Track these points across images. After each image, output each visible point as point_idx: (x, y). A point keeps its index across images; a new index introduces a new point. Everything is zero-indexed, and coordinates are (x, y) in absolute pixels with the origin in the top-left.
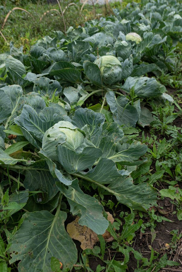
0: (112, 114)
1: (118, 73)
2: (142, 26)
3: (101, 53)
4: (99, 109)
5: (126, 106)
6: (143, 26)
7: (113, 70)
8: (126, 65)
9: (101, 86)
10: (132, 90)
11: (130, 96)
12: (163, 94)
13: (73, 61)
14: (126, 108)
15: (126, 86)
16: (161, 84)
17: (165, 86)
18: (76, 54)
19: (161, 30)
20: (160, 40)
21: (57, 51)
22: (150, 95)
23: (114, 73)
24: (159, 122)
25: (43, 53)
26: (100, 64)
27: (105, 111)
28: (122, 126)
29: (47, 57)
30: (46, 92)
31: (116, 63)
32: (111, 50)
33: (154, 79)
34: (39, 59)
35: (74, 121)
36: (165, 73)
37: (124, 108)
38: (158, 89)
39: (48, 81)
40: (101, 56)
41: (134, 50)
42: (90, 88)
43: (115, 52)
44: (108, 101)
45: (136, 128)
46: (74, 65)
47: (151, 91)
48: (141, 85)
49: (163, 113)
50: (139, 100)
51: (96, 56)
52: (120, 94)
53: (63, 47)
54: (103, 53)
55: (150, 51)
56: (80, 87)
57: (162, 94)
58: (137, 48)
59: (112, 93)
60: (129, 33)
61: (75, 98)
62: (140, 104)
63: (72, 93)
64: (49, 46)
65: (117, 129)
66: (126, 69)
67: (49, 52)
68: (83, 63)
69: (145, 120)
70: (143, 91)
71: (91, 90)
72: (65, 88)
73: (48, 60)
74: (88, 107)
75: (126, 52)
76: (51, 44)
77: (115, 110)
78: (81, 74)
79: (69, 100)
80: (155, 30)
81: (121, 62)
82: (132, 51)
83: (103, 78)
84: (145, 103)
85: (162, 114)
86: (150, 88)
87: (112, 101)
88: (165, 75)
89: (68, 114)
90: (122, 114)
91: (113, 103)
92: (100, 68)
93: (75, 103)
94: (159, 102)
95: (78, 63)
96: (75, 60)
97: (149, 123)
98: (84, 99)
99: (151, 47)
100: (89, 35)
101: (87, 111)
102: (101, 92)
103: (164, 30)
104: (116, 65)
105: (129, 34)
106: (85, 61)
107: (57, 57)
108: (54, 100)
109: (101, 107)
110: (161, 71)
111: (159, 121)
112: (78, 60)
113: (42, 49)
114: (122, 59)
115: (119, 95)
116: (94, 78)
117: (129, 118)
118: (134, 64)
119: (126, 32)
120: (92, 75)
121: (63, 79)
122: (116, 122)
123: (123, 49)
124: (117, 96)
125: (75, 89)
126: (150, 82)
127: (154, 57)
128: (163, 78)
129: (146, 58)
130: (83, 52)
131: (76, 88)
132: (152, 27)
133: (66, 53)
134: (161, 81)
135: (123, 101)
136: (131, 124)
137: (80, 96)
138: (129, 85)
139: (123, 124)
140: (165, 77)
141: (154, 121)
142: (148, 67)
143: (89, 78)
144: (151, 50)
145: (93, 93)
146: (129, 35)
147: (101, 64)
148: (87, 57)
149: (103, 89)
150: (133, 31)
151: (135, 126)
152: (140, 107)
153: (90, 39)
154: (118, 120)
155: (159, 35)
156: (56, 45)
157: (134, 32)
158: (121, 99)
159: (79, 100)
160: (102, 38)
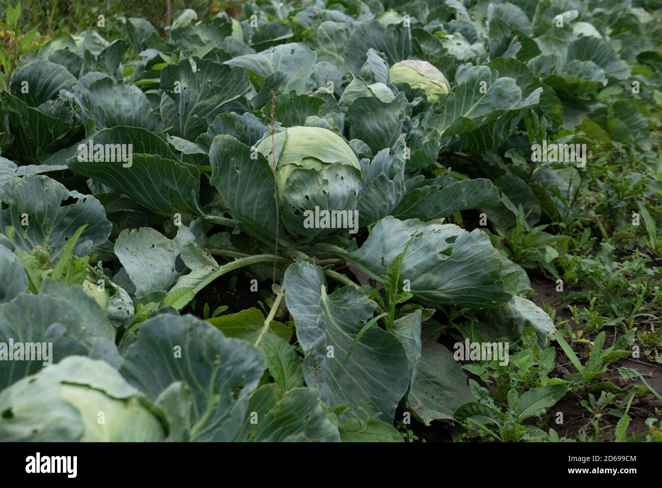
0: (300, 354)
1: (344, 198)
2: (455, 42)
3: (289, 114)
4: (252, 330)
5: (363, 330)
6: (459, 44)
7: (326, 182)
8: (380, 170)
9: (274, 242)
10: (394, 270)
11: (382, 292)
12: (515, 297)
13: (175, 133)
14: (362, 340)
15: (370, 251)
16: (509, 262)
17: (526, 269)
18: (190, 109)
19: (524, 66)
20: (517, 97)
21: (116, 88)
22: (463, 297)
23: (328, 196)
24: (492, 410)
25: (64, 88)
26: (277, 154)
27: (275, 339)
28: (338, 412)
29: (74, 104)
30: (43, 238)
31: (338, 156)
32: (327, 111)
33: (481, 235)
34: (41, 108)
35: (130, 366)
36: (528, 220)
37: (354, 337)
38: (495, 275)
39: (58, 193)
40: (286, 125)
41: (417, 120)
42: (229, 244)
43: (341, 117)
44: (290, 301)
45: (395, 425)
46: (177, 148)
47: (467, 283)
48: (431, 254)
49: (512, 374)
50: (419, 312)
51: (267, 121)
52: (344, 278)
53: (147, 77)
54: (295, 114)
55: (477, 132)
56: (185, 236)
57: (509, 297)
58: (428, 114)
59: (309, 270)
60: (405, 59)
61: (160, 274)
62: (420, 330)
63: (150, 253)
64: (92, 67)
65: (316, 418)
66: (376, 186)
67: (85, 86)
68: (210, 141)
69: (436, 397)
70: (435, 278)
71: (230, 253)
72: (125, 232)
73: (77, 116)
74: (210, 317)
75: (386, 124)
76: (101, 62)
77: (317, 341)
78: (197, 182)
79: (135, 282)
80: (502, 60)
81: (360, 157)
82: (406, 123)
83: (281, 209)
84: (444, 327)
85: (507, 376)
86: (462, 271)
87: (306, 303)
88: (528, 229)
89: (120, 335)
90: (344, 363)
91: (312, 311)
92: (277, 169)
93: (157, 296)
94: (497, 329)
95: (192, 140)
96: (184, 128)
97: (453, 409)
98: (197, 284)
99: (481, 117)
100: (252, 47)
101: (191, 329)
102: (269, 264)
103: (534, 68)
104: (338, 165)
105: (403, 62)
106: (219, 136)
107: (113, 111)
108: (65, 269)
109: (263, 325)
110: (515, 212)
111: (492, 406)
112: (195, 133)
113: (60, 73)
114: (368, 149)
115: (342, 284)
116: (248, 204)
117: (371, 383)
118: (409, 174)
119: (393, 54)
120: (241, 195)
121: (123, 196)
122: (312, 389)
123: (374, 110)
124: (332, 286)
125: (165, 239)
126: (466, 248)
127: (492, 158)
128: (520, 241)
129: (461, 157)
130: (219, 102)
131: (172, 234)
132: (491, 49)
133: (154, 99)
134: (512, 252)
135: (353, 311)
136: (376, 405)
137: (181, 269)
138: (384, 249)
139: (343, 404)
140: (528, 237)
141: (471, 404)
142: (464, 190)
143: (227, 205)
144: (482, 127)
145: (238, 262)
146: (404, 65)
147: (281, 155)
148: (229, 123)
149: (280, 253)
150: (420, 55)
151: (393, 416)
152: (418, 340)
153: (253, 61)
154: (325, 385)
155: (514, 80)
156: (121, 67)
157: (423, 59)
158: (346, 301)
159: (175, 284)
160: (299, 61)
